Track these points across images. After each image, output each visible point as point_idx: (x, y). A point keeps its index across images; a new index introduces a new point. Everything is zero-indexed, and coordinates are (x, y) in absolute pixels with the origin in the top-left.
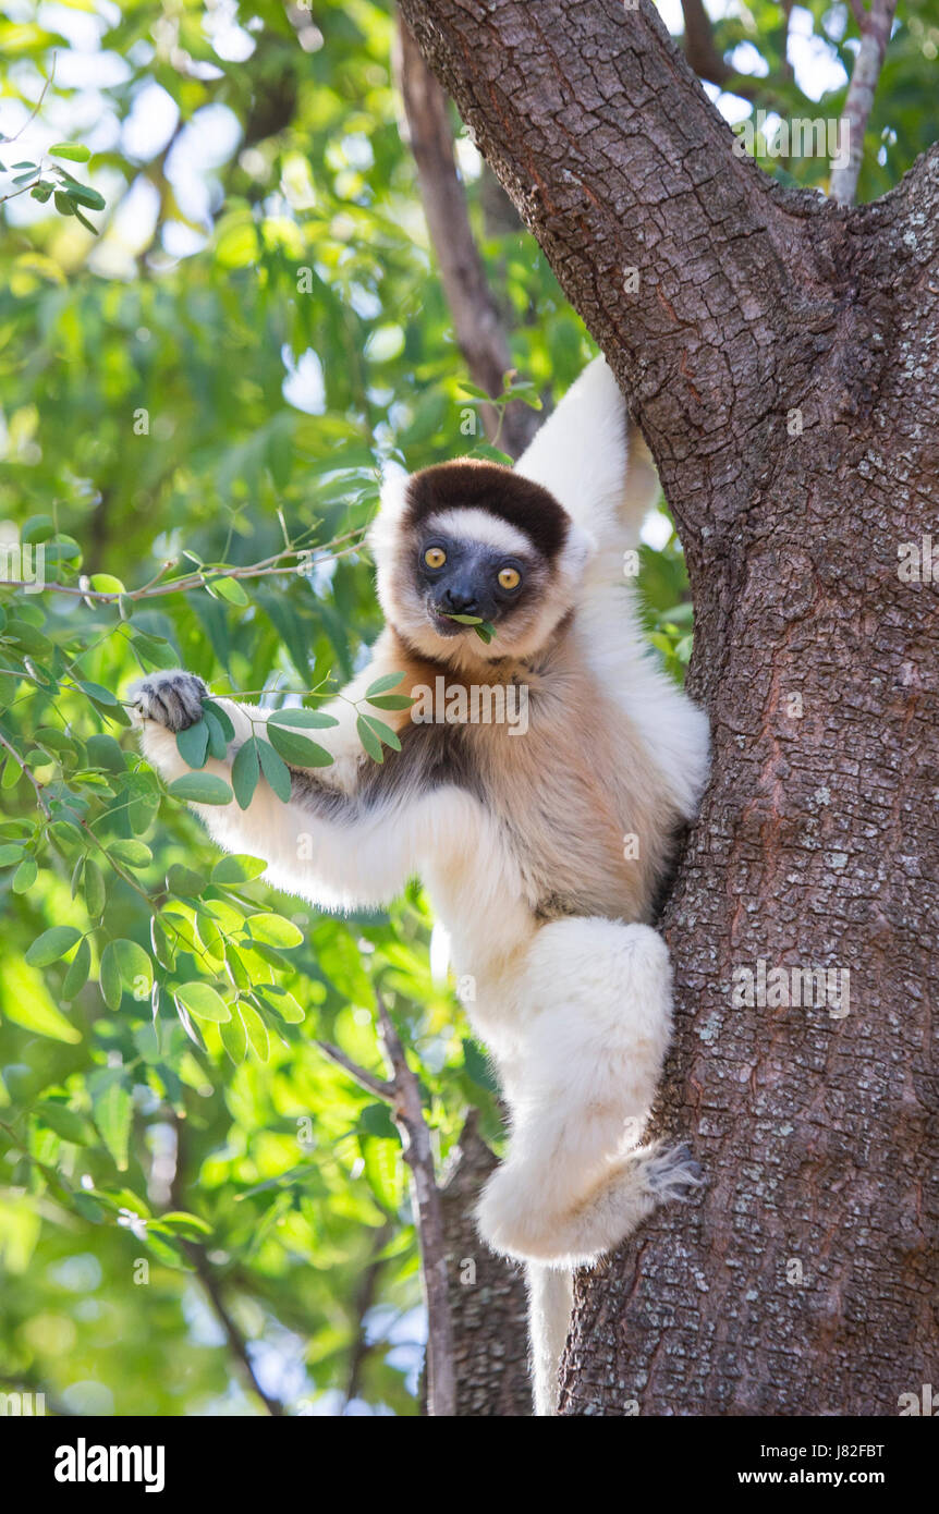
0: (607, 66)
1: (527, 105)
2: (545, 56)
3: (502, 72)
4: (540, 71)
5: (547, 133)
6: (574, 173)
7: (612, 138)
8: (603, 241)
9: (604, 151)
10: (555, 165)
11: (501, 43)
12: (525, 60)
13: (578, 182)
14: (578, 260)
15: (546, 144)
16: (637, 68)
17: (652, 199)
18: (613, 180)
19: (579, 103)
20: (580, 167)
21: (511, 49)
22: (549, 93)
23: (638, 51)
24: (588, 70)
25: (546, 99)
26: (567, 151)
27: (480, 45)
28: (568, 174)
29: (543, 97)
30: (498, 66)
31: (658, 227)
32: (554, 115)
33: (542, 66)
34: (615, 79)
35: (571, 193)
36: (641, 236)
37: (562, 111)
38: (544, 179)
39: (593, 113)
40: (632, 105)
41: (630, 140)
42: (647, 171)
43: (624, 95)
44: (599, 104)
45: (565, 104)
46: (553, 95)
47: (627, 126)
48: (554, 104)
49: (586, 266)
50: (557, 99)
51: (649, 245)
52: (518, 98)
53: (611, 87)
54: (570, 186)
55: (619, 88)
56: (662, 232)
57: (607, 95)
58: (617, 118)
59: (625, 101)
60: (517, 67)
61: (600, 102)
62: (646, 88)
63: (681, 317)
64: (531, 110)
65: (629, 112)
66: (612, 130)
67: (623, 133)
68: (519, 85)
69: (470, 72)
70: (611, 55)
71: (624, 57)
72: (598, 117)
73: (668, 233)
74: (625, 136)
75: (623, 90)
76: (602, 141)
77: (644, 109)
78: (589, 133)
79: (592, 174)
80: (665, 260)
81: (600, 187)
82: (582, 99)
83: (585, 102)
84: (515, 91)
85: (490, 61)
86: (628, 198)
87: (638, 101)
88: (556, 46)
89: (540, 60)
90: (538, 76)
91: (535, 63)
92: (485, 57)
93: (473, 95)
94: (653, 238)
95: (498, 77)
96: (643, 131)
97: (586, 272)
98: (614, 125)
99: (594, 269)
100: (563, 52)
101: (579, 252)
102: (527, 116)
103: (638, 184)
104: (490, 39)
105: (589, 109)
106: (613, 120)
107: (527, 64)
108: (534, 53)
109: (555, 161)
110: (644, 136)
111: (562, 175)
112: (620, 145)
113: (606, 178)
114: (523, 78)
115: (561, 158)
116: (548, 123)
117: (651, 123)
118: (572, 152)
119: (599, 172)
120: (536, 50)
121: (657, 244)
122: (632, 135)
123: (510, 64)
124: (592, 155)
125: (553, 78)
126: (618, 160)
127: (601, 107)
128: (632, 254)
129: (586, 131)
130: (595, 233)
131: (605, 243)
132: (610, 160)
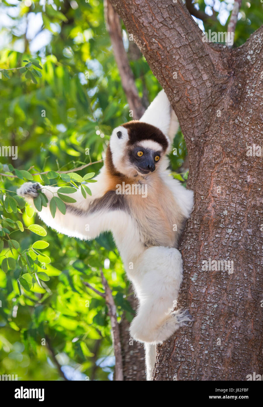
0: (165, 10)
1: (143, 20)
2: (147, 7)
3: (136, 11)
4: (146, 11)
5: (148, 28)
6: (155, 39)
7: (166, 30)
8: (164, 58)
9: (164, 33)
10: (150, 37)
11: (135, 3)
12: (142, 8)
13: (157, 42)
14: (157, 63)
15: (148, 31)
17: (177, 46)
18: (167, 41)
19: (157, 20)
21: (138, 5)
22: (149, 17)
23: (173, 5)
25: (148, 18)
26: (154, 33)
27: (129, 4)
28: (154, 39)
29: (147, 18)
31: (179, 54)
32: (150, 23)
33: (147, 10)
34: (167, 13)
35: (155, 45)
36: (174, 57)
38: (147, 41)
39: (161, 23)
40: (172, 20)
41: (171, 30)
42: (176, 39)
43: (169, 17)
44: (162, 20)
45: (153, 20)
47: (170, 26)
48: (150, 20)
50: (151, 19)
51: (177, 59)
52: (140, 18)
53: (166, 15)
54: (155, 43)
55: (168, 16)
56: (180, 56)
57: (165, 17)
58: (167, 24)
59: (170, 19)
60: (140, 10)
61: (163, 20)
62: (175, 16)
64: (144, 22)
65: (171, 22)
66: (166, 27)
67: (169, 28)
68: (140, 15)
69: (126, 11)
70: (166, 6)
72: (162, 24)
73: (182, 56)
75: (169, 16)
76: (163, 30)
77: (175, 21)
78: (160, 28)
79: (161, 40)
80: (181, 64)
82: (158, 19)
83: (158, 20)
84: (139, 16)
85: (132, 8)
86: (171, 46)
87: (173, 19)
88: (151, 4)
89: (146, 8)
90: (145, 12)
91: (144, 9)
92: (131, 7)
94: (178, 57)
95: (134, 13)
96: (175, 28)
97: (159, 67)
98: (167, 26)
99: (161, 66)
100: (152, 6)
101: (157, 61)
102: (142, 24)
103: (173, 42)
104: (132, 2)
106: (166, 24)
107: (142, 9)
108: (144, 6)
109: (150, 36)
111: (152, 40)
112: (168, 31)
113: (164, 41)
114: (141, 13)
115: (152, 35)
116: (148, 25)
117: (177, 25)
118: (155, 33)
119: (163, 39)
120: (145, 5)
121: (179, 59)
122: (172, 29)
123: (138, 9)
124: (161, 34)
125: (150, 13)
126: (168, 36)
127: (163, 21)
128: (172, 62)
129: (159, 28)
130: (161, 56)
131: (164, 59)
132: (165, 36)
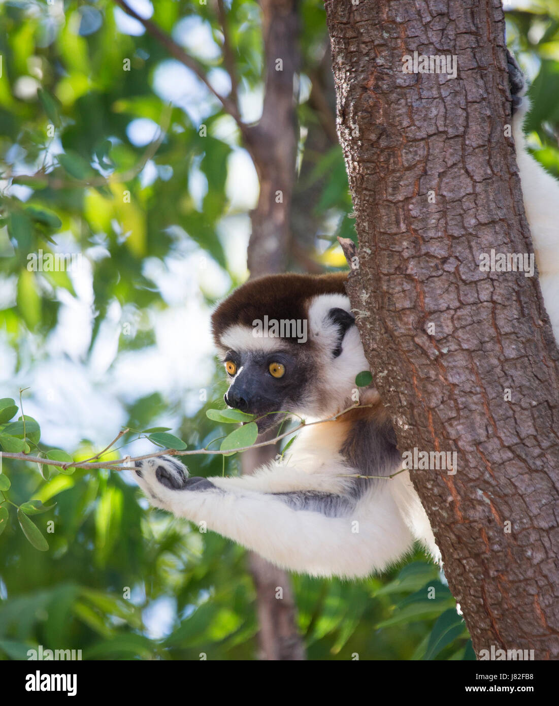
16: (548, 417)
20: (491, 489)
24: (511, 412)
30: (440, 397)
37: (485, 442)
46: (480, 428)
49: (480, 569)
63: (551, 625)
71: (541, 407)
74: (531, 471)
81: (505, 508)
93: (413, 416)
105: (506, 444)
110: (545, 473)
